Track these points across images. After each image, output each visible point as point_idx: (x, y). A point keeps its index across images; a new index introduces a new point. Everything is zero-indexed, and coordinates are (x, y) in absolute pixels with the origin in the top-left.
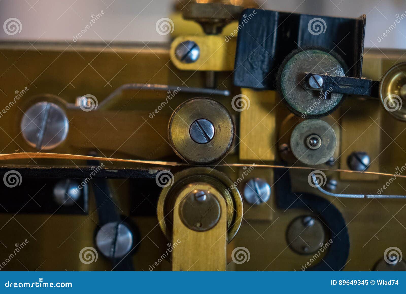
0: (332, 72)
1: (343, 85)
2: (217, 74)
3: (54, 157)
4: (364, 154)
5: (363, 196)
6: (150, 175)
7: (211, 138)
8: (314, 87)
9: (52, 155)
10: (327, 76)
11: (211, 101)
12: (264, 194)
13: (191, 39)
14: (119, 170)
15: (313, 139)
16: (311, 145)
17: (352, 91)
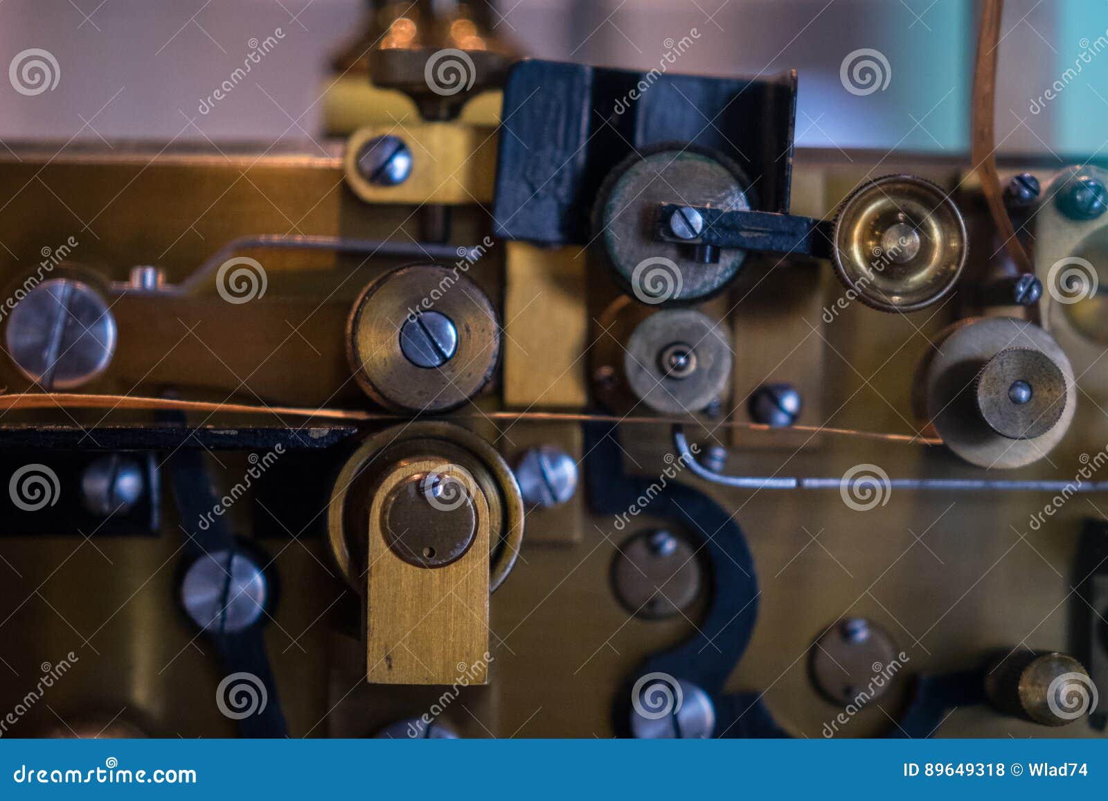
0: (721, 200)
1: (748, 230)
2: (450, 211)
3: (87, 404)
4: (785, 388)
5: (792, 483)
6: (314, 441)
7: (449, 354)
8: (682, 236)
9: (82, 400)
10: (711, 210)
11: (447, 270)
12: (562, 481)
13: (390, 131)
14: (240, 431)
15: (679, 354)
16: (672, 366)
17: (769, 243)
